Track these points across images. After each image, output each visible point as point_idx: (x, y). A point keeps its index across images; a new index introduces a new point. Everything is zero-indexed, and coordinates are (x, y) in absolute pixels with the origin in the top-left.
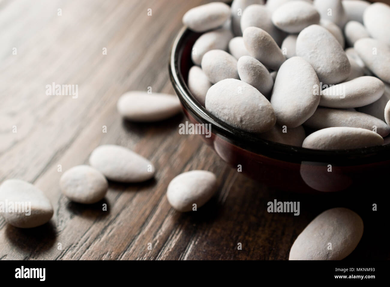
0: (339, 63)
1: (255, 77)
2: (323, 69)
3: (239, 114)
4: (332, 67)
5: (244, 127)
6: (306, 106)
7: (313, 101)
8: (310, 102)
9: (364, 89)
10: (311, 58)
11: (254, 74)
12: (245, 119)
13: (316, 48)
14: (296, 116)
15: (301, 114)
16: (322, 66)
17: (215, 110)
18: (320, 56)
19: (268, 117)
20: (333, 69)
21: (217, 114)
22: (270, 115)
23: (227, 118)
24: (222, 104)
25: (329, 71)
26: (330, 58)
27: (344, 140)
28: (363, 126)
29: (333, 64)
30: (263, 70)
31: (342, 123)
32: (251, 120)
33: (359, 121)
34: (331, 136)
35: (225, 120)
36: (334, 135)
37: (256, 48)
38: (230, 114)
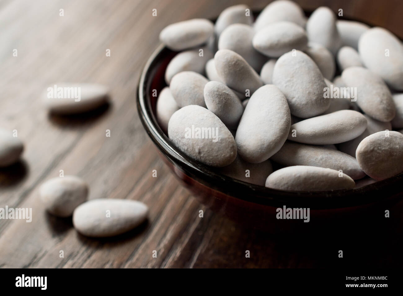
0: (316, 95)
1: (220, 105)
2: (298, 100)
3: (197, 145)
4: (307, 98)
5: (203, 159)
6: (270, 141)
7: (279, 135)
8: (276, 136)
9: (340, 125)
10: (286, 86)
11: (219, 102)
12: (203, 152)
13: (293, 77)
14: (259, 151)
15: (264, 149)
16: (297, 96)
17: (175, 138)
18: (296, 86)
19: (227, 150)
20: (308, 100)
21: (177, 143)
22: (229, 148)
23: (186, 148)
24: (182, 133)
25: (304, 102)
26: (306, 89)
27: (308, 180)
28: (335, 166)
29: (309, 95)
30: (230, 98)
31: (311, 161)
32: (209, 152)
33: (330, 160)
34: (295, 176)
35: (184, 150)
36: (298, 175)
37: (226, 73)
38: (189, 144)
